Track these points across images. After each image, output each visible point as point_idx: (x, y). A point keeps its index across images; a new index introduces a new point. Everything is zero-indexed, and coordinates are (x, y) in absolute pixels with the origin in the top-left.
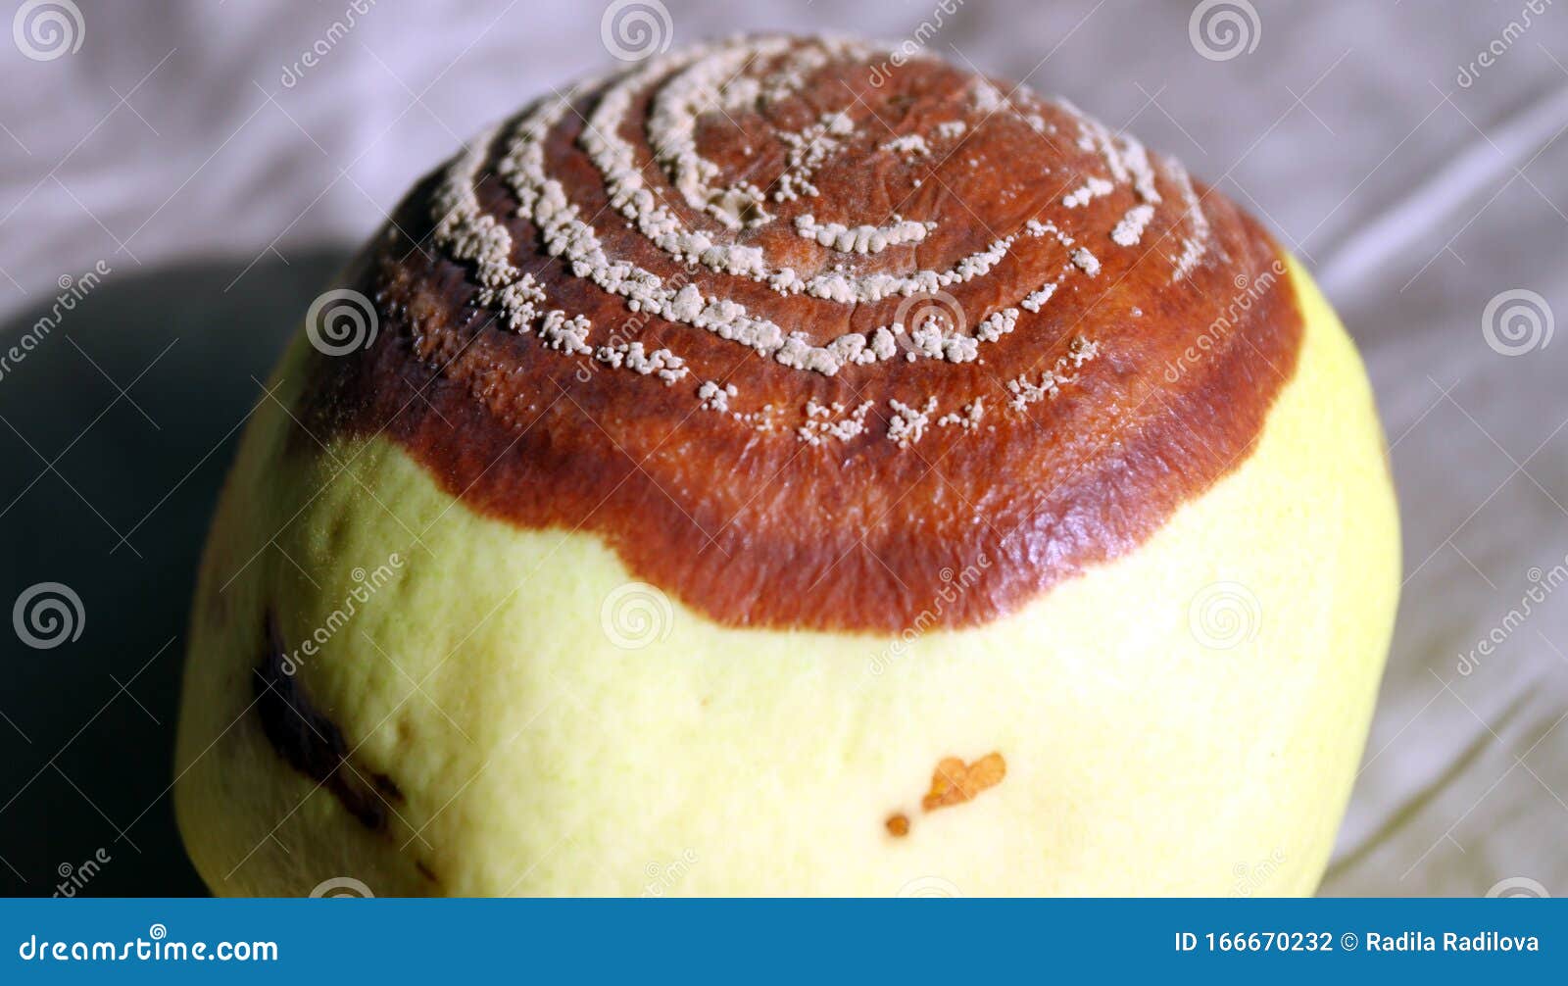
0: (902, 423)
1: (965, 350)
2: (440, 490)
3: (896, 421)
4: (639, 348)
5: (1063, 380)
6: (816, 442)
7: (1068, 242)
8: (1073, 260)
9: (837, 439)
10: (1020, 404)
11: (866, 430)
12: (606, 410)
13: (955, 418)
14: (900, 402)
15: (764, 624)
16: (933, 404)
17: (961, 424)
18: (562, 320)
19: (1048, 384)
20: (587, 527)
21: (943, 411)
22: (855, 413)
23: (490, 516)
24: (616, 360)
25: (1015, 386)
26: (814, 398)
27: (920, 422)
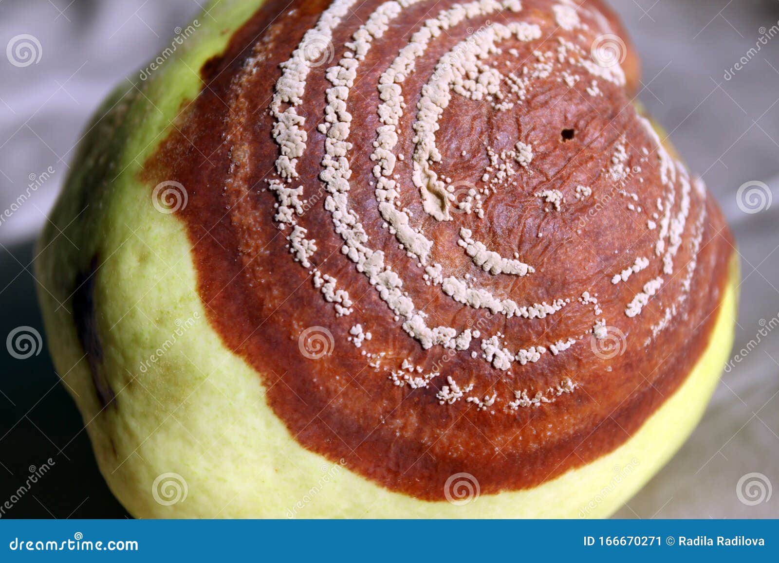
0: (448, 392)
1: (504, 360)
2: (196, 290)
3: (446, 389)
4: (334, 281)
5: (545, 399)
6: (398, 383)
7: (599, 311)
8: (594, 327)
9: (409, 386)
10: (515, 405)
11: (428, 387)
12: (298, 312)
13: (476, 400)
14: (454, 379)
15: (323, 455)
16: (470, 387)
17: (478, 405)
18: (303, 236)
19: (535, 400)
20: (258, 369)
21: (473, 393)
22: (427, 376)
23: (213, 327)
24: (318, 282)
25: (518, 394)
26: (410, 359)
27: (458, 393)
